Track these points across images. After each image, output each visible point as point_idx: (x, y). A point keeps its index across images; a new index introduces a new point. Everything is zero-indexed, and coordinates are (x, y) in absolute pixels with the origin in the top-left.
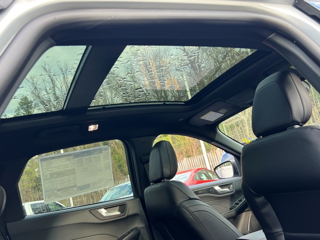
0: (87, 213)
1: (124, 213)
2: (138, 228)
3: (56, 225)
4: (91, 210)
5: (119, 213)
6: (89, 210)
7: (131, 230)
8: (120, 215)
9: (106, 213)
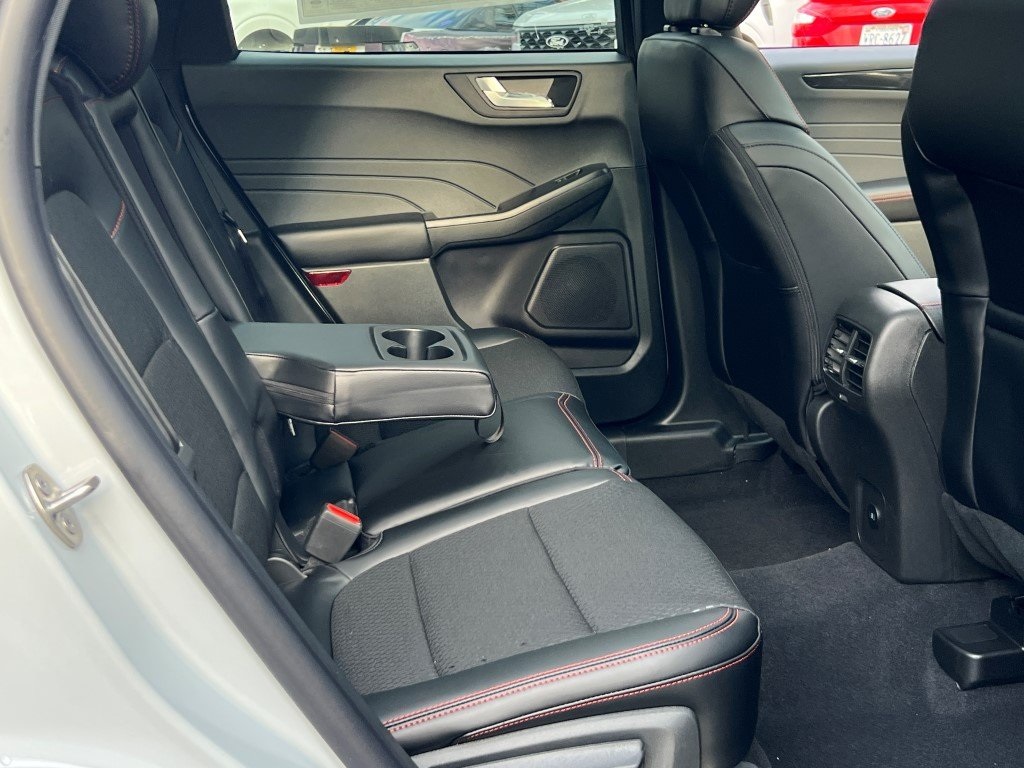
0: (436, 82)
1: (567, 108)
2: (605, 170)
3: (334, 103)
4: (450, 75)
5: (548, 104)
6: (444, 71)
7: (581, 170)
8: (551, 113)
9: (501, 94)
